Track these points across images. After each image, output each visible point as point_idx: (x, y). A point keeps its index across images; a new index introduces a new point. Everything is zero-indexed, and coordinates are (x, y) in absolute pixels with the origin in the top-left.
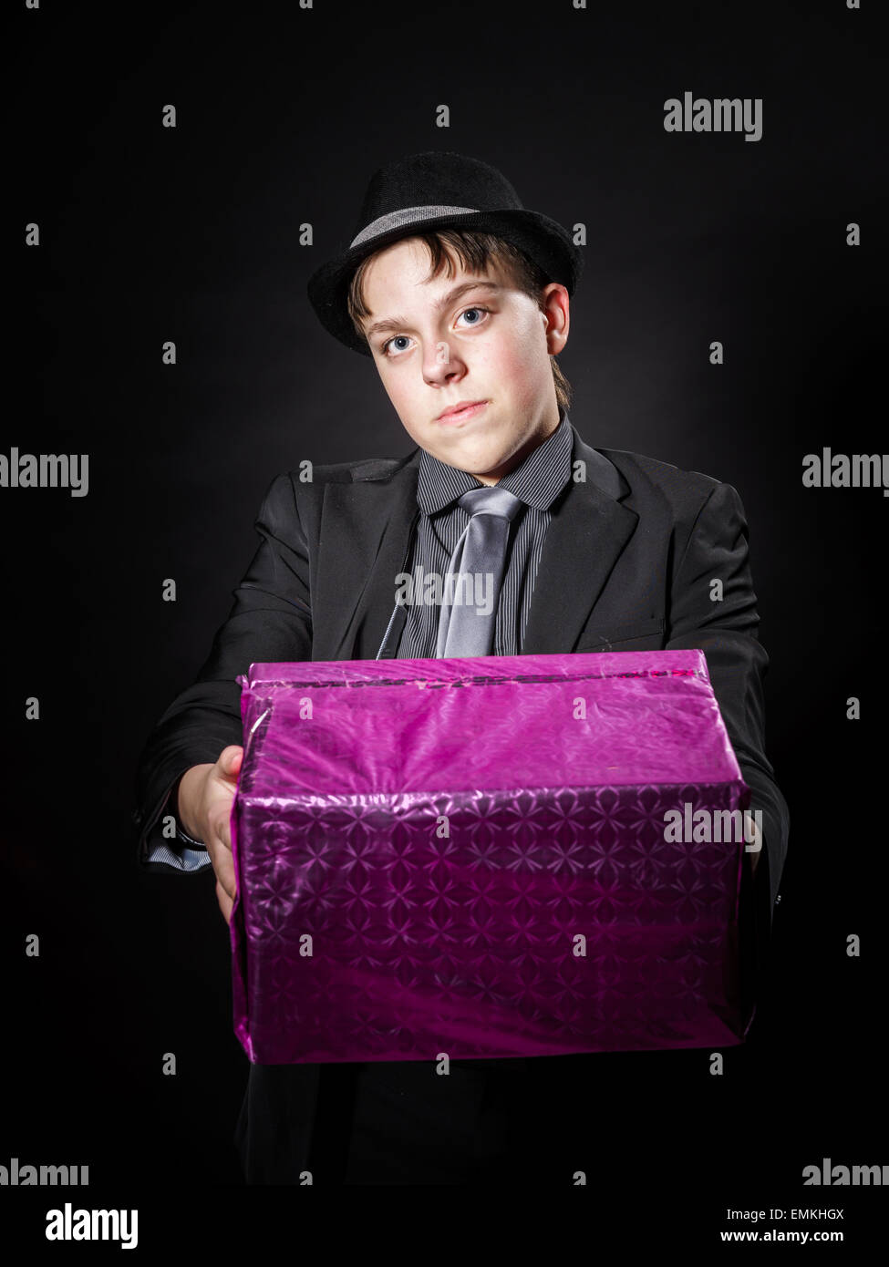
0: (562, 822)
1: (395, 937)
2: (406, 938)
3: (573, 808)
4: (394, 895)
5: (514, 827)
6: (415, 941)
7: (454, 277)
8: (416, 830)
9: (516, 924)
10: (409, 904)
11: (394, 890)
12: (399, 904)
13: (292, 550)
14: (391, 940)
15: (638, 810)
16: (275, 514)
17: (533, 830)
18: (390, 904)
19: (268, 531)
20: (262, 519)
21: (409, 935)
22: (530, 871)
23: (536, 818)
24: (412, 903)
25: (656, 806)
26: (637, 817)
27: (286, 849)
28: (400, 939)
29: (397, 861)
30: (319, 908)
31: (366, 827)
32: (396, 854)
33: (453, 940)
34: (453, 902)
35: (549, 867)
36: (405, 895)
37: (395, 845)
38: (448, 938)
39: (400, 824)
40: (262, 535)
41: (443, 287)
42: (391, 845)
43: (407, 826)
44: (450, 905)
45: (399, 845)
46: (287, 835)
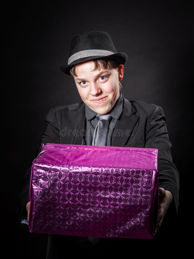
0: (111, 176)
1: (68, 202)
2: (70, 202)
3: (113, 173)
4: (68, 191)
5: (99, 176)
6: (73, 203)
7: (100, 70)
8: (75, 174)
9: (98, 201)
10: (72, 193)
11: (68, 190)
12: (69, 193)
13: (54, 127)
14: (67, 203)
15: (130, 174)
16: (50, 118)
17: (103, 177)
18: (67, 193)
19: (48, 123)
20: (47, 120)
21: (71, 202)
22: (102, 187)
23: (104, 174)
24: (73, 194)
25: (134, 174)
26: (130, 176)
27: (43, 177)
28: (69, 202)
29: (69, 182)
30: (49, 193)
31: (62, 173)
32: (69, 180)
33: (82, 204)
34: (83, 194)
35: (107, 187)
36: (71, 191)
37: (69, 178)
38: (81, 203)
39: (71, 172)
40: (46, 124)
41: (97, 73)
42: (68, 178)
43: (72, 173)
44: (82, 195)
45: (70, 178)
46: (43, 173)
